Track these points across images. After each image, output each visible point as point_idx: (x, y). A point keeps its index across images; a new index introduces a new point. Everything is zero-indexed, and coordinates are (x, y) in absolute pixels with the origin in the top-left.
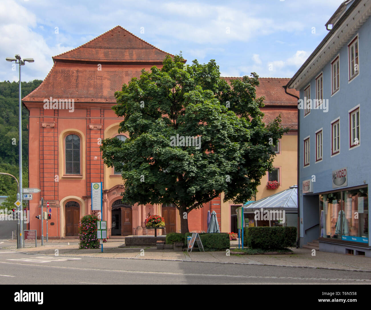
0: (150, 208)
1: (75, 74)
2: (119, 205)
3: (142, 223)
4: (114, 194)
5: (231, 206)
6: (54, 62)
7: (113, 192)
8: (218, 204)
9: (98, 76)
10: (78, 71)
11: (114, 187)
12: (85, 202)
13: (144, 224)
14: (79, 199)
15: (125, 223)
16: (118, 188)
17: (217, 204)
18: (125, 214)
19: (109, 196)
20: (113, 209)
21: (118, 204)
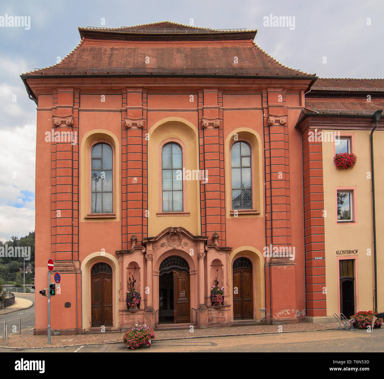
0: (218, 270)
1: (109, 52)
2: (171, 267)
3: (206, 298)
4: (163, 245)
5: (341, 261)
6: (82, 38)
7: (162, 242)
8: (322, 258)
9: (140, 54)
10: (112, 49)
11: (163, 232)
12: (119, 263)
13: (209, 300)
14: (111, 257)
15: (179, 299)
16: (168, 233)
17: (320, 258)
18: (180, 284)
19: (155, 250)
20: (161, 275)
21: (169, 266)
